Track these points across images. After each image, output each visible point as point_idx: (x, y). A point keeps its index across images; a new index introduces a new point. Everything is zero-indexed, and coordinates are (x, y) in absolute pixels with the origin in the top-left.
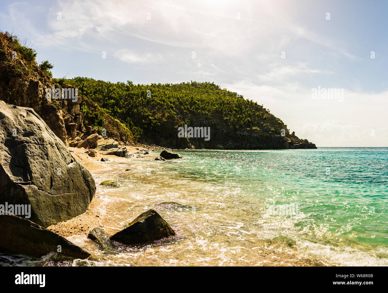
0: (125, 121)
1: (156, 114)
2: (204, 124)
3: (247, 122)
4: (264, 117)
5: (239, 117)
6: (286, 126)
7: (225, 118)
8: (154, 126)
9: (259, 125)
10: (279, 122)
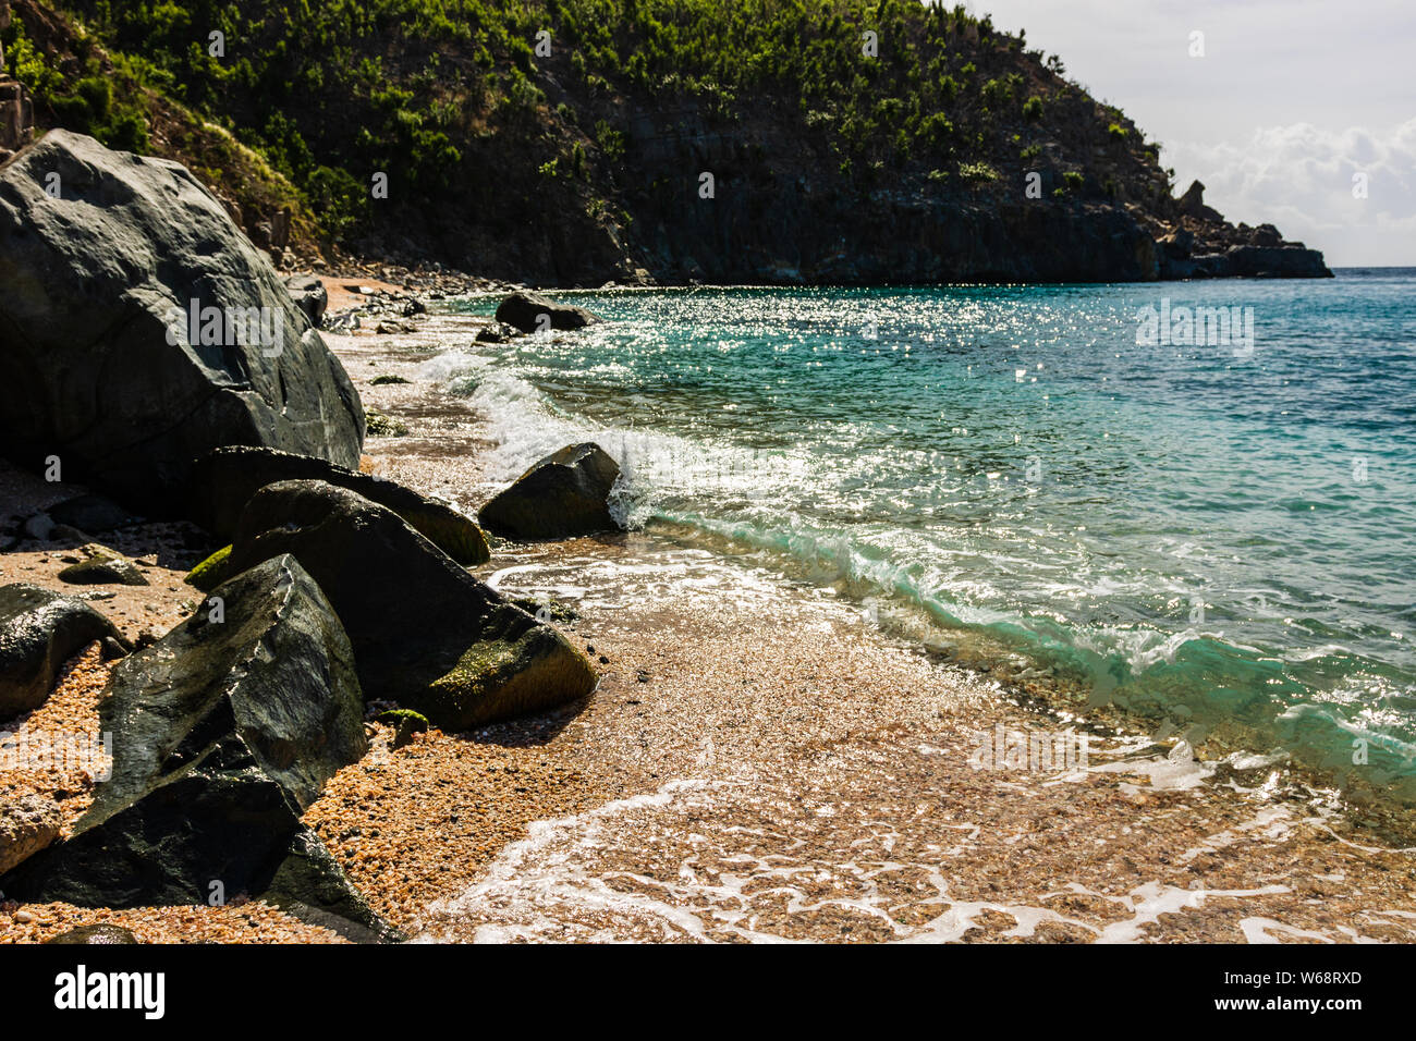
0: (260, 131)
1: (437, 94)
2: (696, 149)
3: (929, 134)
4: (1028, 106)
5: (890, 107)
6: (1154, 150)
7: (812, 117)
8: (431, 161)
9: (995, 151)
10: (1114, 127)
